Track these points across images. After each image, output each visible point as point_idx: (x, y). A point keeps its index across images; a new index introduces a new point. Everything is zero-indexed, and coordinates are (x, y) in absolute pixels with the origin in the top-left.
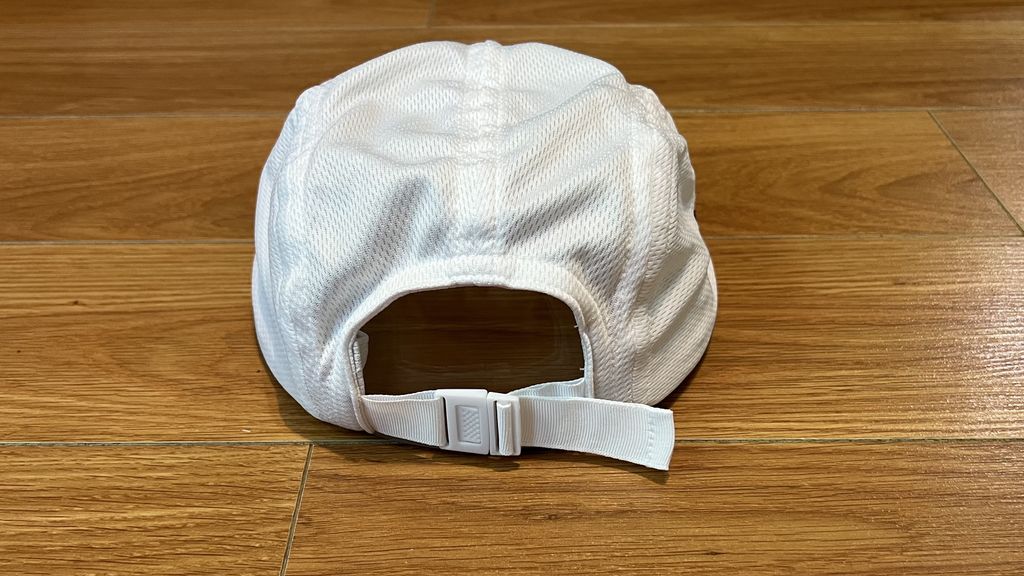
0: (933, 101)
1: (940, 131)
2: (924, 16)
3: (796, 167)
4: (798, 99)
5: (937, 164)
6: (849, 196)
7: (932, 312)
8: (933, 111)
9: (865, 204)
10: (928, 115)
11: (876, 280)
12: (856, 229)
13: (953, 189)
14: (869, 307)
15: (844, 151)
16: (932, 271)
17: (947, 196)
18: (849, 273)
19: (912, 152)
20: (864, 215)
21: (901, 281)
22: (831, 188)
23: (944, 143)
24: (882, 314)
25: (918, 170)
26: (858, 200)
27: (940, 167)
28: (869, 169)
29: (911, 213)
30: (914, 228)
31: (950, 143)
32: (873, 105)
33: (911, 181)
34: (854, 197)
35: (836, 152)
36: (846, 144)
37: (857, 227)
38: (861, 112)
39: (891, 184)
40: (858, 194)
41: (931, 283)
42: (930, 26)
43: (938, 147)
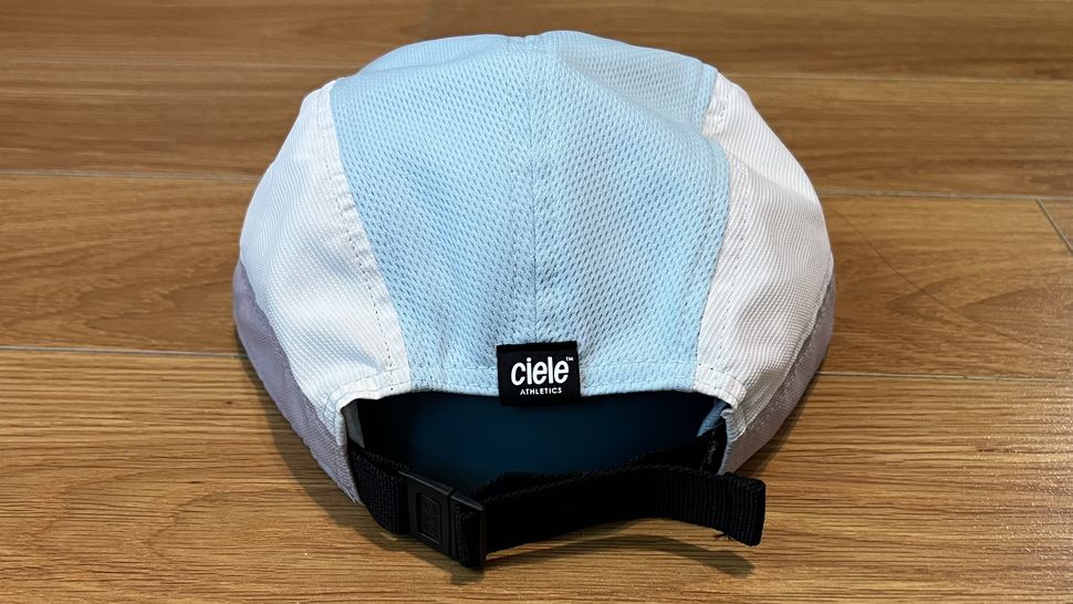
0: (1045, 187)
1: (1052, 230)
2: (1038, 73)
3: (858, 273)
4: (870, 178)
5: (1047, 275)
6: (926, 318)
7: (1030, 496)
8: (1045, 202)
9: (947, 329)
10: (1037, 207)
11: (954, 443)
12: (932, 366)
13: (1066, 312)
14: (942, 484)
15: (924, 253)
16: (1031, 433)
17: (1057, 322)
18: (920, 431)
19: (1013, 257)
20: (944, 346)
21: (989, 446)
22: (900, 306)
23: (1057, 247)
24: (959, 496)
25: (1021, 283)
26: (937, 324)
27: (1050, 280)
28: (956, 279)
29: (1008, 345)
30: (1011, 368)
31: (1065, 247)
32: (966, 190)
33: (1010, 299)
34: (933, 319)
35: (913, 254)
36: (928, 242)
37: (933, 362)
38: (949, 199)
39: (982, 302)
40: (938, 315)
41: (1030, 451)
42: (1046, 86)
43: (1049, 252)
